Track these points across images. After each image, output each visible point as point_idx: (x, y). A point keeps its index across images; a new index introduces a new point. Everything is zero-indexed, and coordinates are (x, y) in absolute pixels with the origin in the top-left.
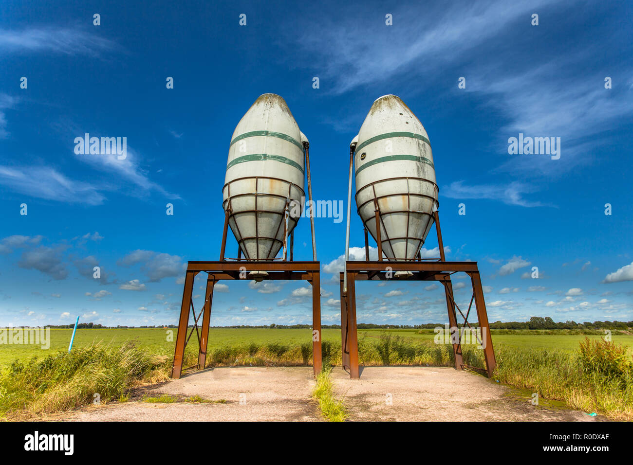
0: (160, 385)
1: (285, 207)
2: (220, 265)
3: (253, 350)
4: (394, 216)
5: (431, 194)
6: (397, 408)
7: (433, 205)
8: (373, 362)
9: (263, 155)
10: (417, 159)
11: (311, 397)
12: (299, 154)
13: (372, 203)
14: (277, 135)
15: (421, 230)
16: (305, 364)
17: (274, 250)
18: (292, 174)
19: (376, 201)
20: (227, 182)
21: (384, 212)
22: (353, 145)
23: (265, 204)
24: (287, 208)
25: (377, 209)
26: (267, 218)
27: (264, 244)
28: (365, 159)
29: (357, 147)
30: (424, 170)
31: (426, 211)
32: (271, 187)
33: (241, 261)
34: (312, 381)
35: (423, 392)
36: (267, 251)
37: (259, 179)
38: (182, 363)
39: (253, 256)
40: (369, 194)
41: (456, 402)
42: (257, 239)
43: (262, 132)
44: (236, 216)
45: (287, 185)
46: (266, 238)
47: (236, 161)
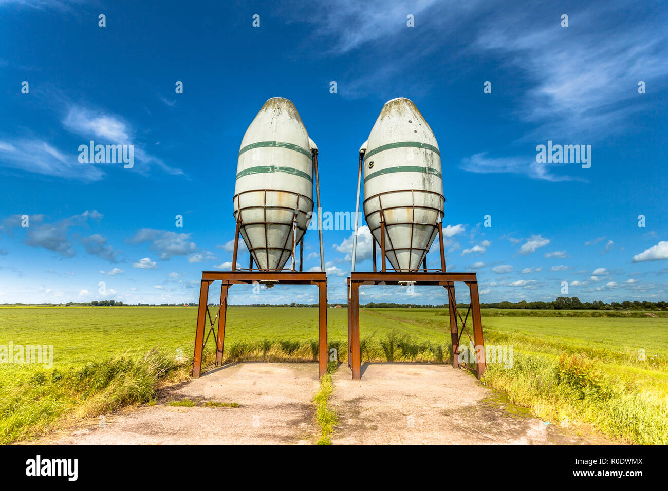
0: (182, 385)
1: (293, 218)
2: (233, 275)
3: (267, 347)
4: (399, 228)
5: (436, 206)
6: (382, 415)
7: (438, 216)
8: (378, 359)
9: (271, 166)
10: (424, 170)
11: (312, 402)
12: (308, 163)
13: (378, 214)
14: (285, 145)
15: (425, 240)
16: (314, 361)
17: (283, 258)
18: (299, 185)
19: (382, 212)
20: (236, 193)
21: (389, 224)
22: (362, 151)
23: (273, 216)
24: (295, 220)
25: (383, 220)
26: (276, 230)
27: (274, 254)
28: (373, 168)
29: (365, 154)
30: (429, 182)
31: (430, 223)
32: (280, 200)
33: (253, 271)
34: (317, 382)
35: (413, 396)
36: (276, 260)
37: (267, 192)
38: (201, 361)
39: (264, 266)
40: (375, 204)
41: (437, 408)
42: (266, 249)
43: (270, 143)
44: (246, 227)
45: (295, 197)
46: (276, 248)
47: (245, 173)
